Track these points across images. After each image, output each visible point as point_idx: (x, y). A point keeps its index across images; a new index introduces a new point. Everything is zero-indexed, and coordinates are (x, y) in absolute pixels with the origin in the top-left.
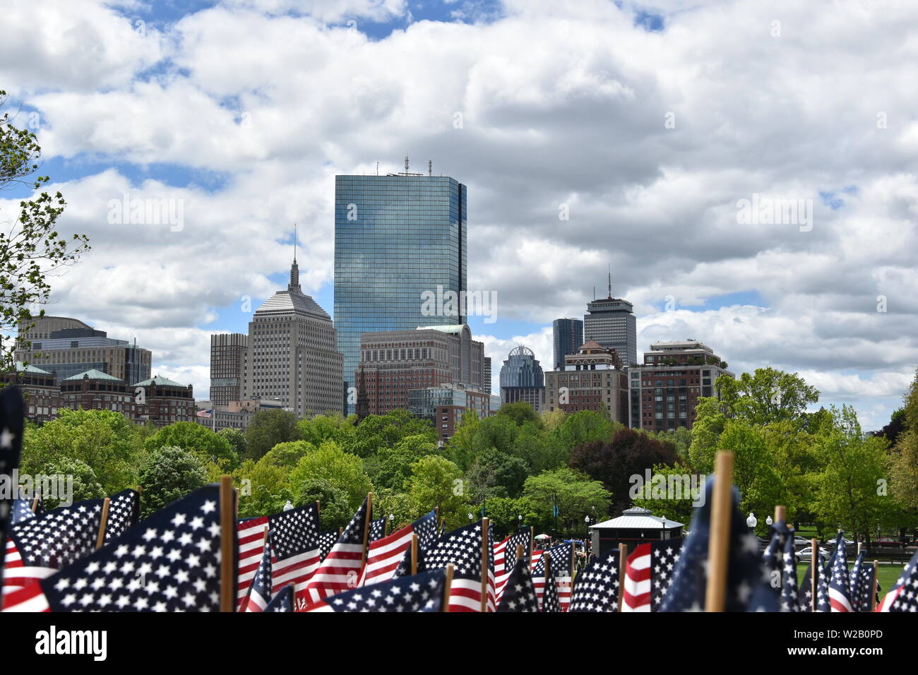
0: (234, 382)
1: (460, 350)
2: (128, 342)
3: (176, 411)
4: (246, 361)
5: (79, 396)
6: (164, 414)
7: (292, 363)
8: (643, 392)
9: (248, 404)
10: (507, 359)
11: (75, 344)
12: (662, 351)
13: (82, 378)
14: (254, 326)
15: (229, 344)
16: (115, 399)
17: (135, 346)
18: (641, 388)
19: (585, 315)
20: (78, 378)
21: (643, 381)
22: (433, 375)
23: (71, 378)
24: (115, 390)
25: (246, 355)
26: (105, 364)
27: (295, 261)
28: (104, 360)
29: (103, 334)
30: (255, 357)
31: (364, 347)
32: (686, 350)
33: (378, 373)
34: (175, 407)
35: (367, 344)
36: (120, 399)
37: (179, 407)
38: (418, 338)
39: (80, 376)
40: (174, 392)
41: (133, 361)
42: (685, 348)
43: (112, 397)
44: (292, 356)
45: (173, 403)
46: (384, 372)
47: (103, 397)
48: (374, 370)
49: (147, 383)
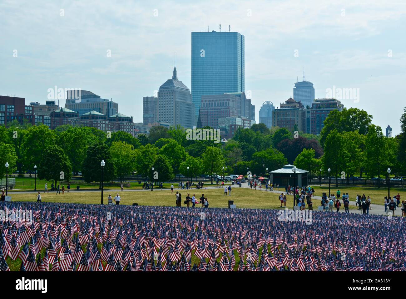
0: (152, 116)
1: (241, 102)
2: (109, 100)
3: (126, 126)
4: (156, 107)
5: (88, 121)
6: (121, 128)
7: (174, 108)
8: (311, 119)
9: (156, 124)
10: (262, 106)
11: (88, 101)
12: (319, 102)
13: (89, 114)
14: (160, 93)
15: (150, 101)
16: (102, 122)
17: (111, 101)
18: (310, 117)
19: (294, 88)
20: (87, 114)
21: (311, 114)
22: (230, 112)
23: (85, 114)
24: (102, 119)
25: (156, 105)
26: (100, 109)
27: (175, 67)
28: (99, 107)
29: (99, 97)
30: (160, 106)
31: (202, 101)
32: (330, 102)
33: (208, 112)
34: (125, 125)
35: (204, 100)
36: (104, 122)
37: (128, 125)
38: (223, 98)
39: (88, 113)
40: (126, 120)
41: (111, 108)
42: (329, 101)
43: (101, 122)
44: (174, 105)
45: (125, 124)
46: (210, 112)
47: (97, 122)
48: (206, 111)
49: (115, 116)
